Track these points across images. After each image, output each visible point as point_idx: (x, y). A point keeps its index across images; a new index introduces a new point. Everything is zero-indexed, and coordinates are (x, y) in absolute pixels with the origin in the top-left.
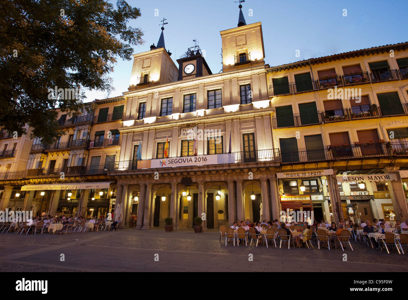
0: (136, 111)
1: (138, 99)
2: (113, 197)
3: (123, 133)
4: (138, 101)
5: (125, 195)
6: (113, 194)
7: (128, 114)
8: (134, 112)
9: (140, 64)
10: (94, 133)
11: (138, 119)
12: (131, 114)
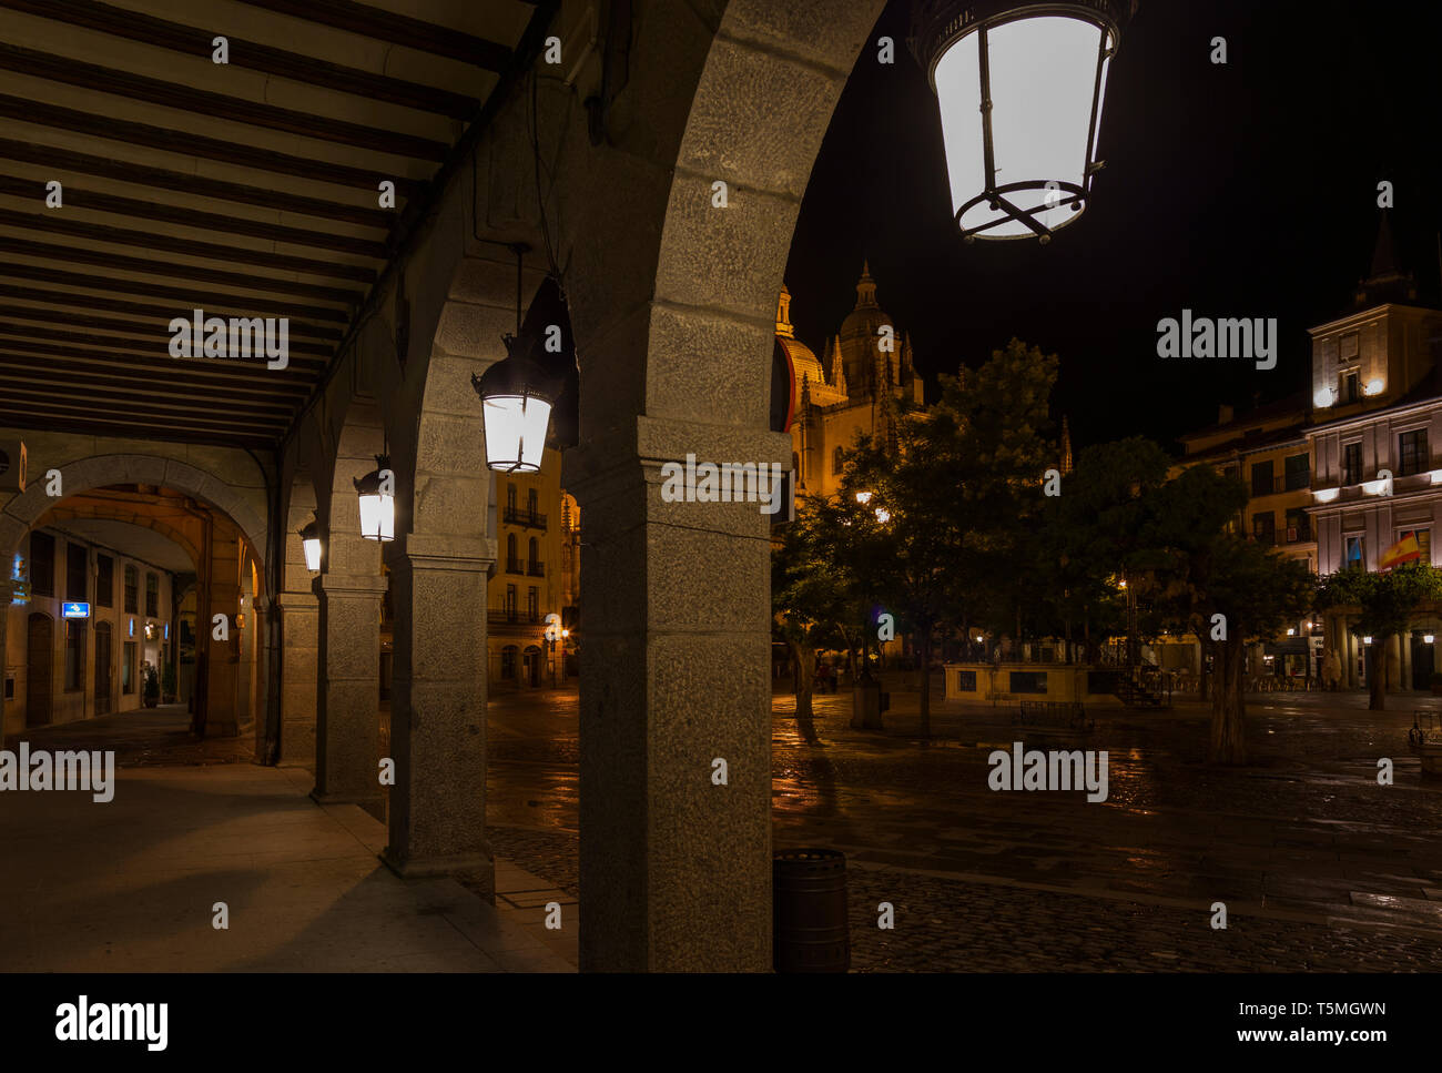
0: (1340, 465)
1: (1341, 438)
2: (1314, 633)
3: (1317, 516)
4: (1341, 444)
5: (1341, 634)
6: (1314, 628)
7: (1321, 473)
8: (1335, 469)
9: (1332, 352)
10: (1251, 517)
11: (1349, 483)
12: (1330, 474)
